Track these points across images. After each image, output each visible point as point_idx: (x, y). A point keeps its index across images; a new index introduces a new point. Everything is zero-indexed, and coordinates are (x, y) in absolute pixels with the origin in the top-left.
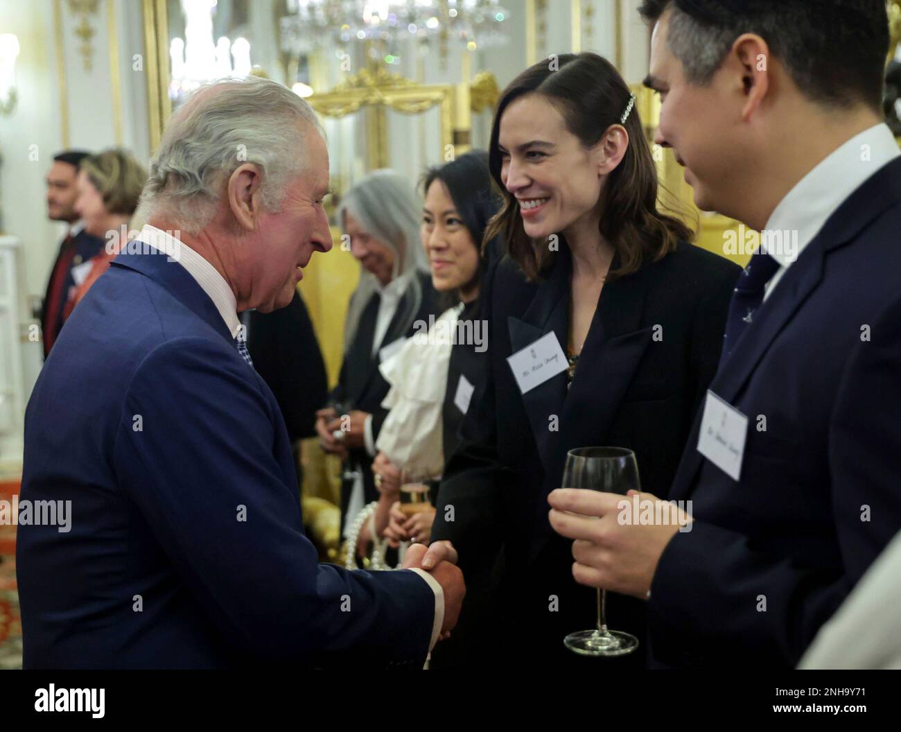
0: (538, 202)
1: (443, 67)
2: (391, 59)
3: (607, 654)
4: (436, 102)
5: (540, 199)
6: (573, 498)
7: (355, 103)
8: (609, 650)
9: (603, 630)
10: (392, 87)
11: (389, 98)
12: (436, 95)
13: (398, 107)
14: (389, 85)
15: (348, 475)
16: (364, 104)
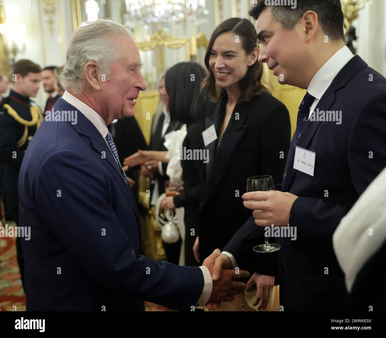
0: (226, 74)
1: (185, 32)
2: (166, 29)
3: (269, 251)
4: (184, 45)
5: (227, 73)
6: (254, 195)
7: (154, 45)
8: (269, 250)
9: (267, 244)
10: (167, 39)
11: (166, 43)
12: (184, 42)
13: (170, 47)
14: (166, 38)
15: (153, 182)
16: (157, 46)
